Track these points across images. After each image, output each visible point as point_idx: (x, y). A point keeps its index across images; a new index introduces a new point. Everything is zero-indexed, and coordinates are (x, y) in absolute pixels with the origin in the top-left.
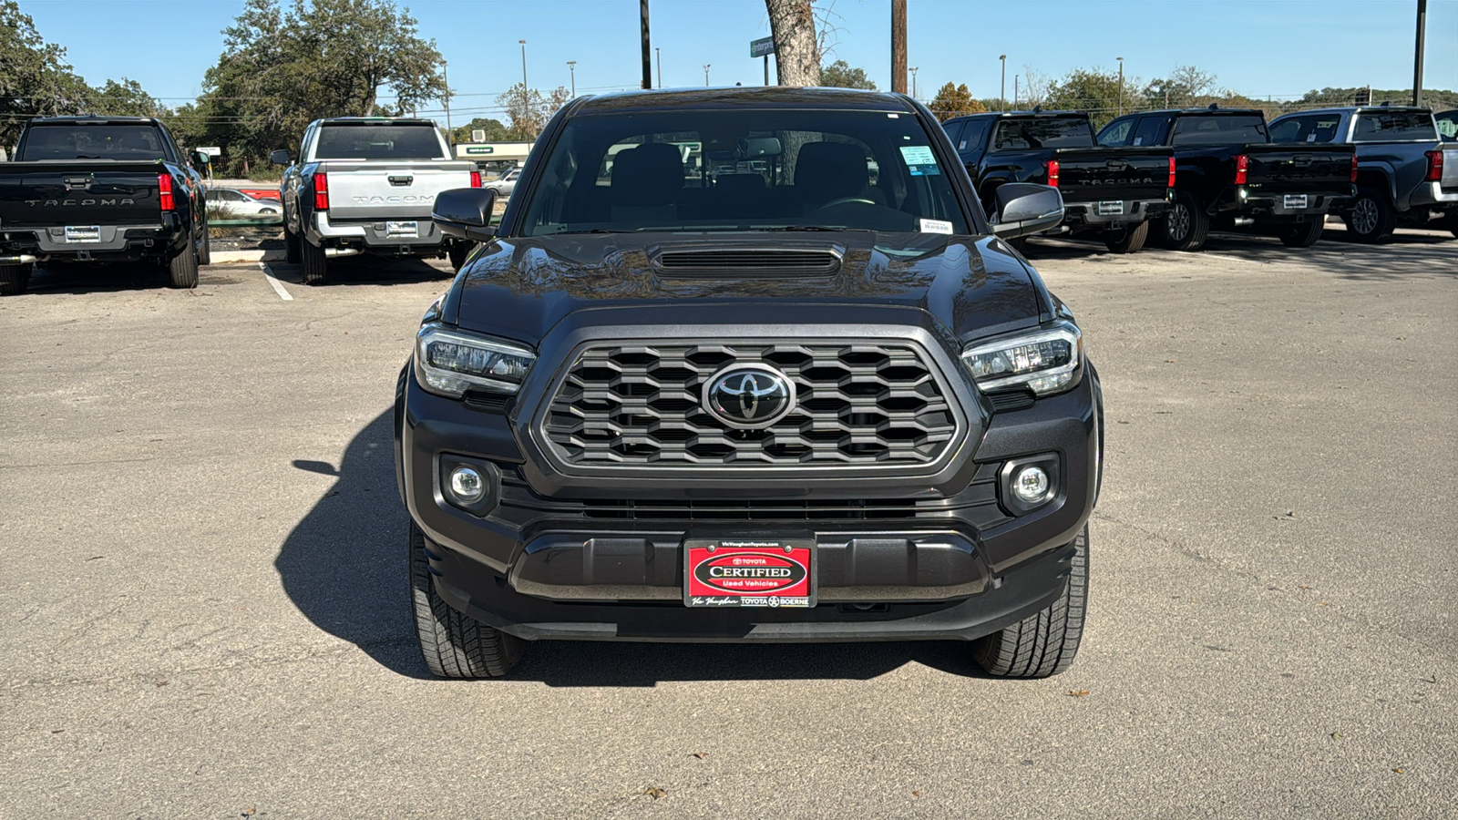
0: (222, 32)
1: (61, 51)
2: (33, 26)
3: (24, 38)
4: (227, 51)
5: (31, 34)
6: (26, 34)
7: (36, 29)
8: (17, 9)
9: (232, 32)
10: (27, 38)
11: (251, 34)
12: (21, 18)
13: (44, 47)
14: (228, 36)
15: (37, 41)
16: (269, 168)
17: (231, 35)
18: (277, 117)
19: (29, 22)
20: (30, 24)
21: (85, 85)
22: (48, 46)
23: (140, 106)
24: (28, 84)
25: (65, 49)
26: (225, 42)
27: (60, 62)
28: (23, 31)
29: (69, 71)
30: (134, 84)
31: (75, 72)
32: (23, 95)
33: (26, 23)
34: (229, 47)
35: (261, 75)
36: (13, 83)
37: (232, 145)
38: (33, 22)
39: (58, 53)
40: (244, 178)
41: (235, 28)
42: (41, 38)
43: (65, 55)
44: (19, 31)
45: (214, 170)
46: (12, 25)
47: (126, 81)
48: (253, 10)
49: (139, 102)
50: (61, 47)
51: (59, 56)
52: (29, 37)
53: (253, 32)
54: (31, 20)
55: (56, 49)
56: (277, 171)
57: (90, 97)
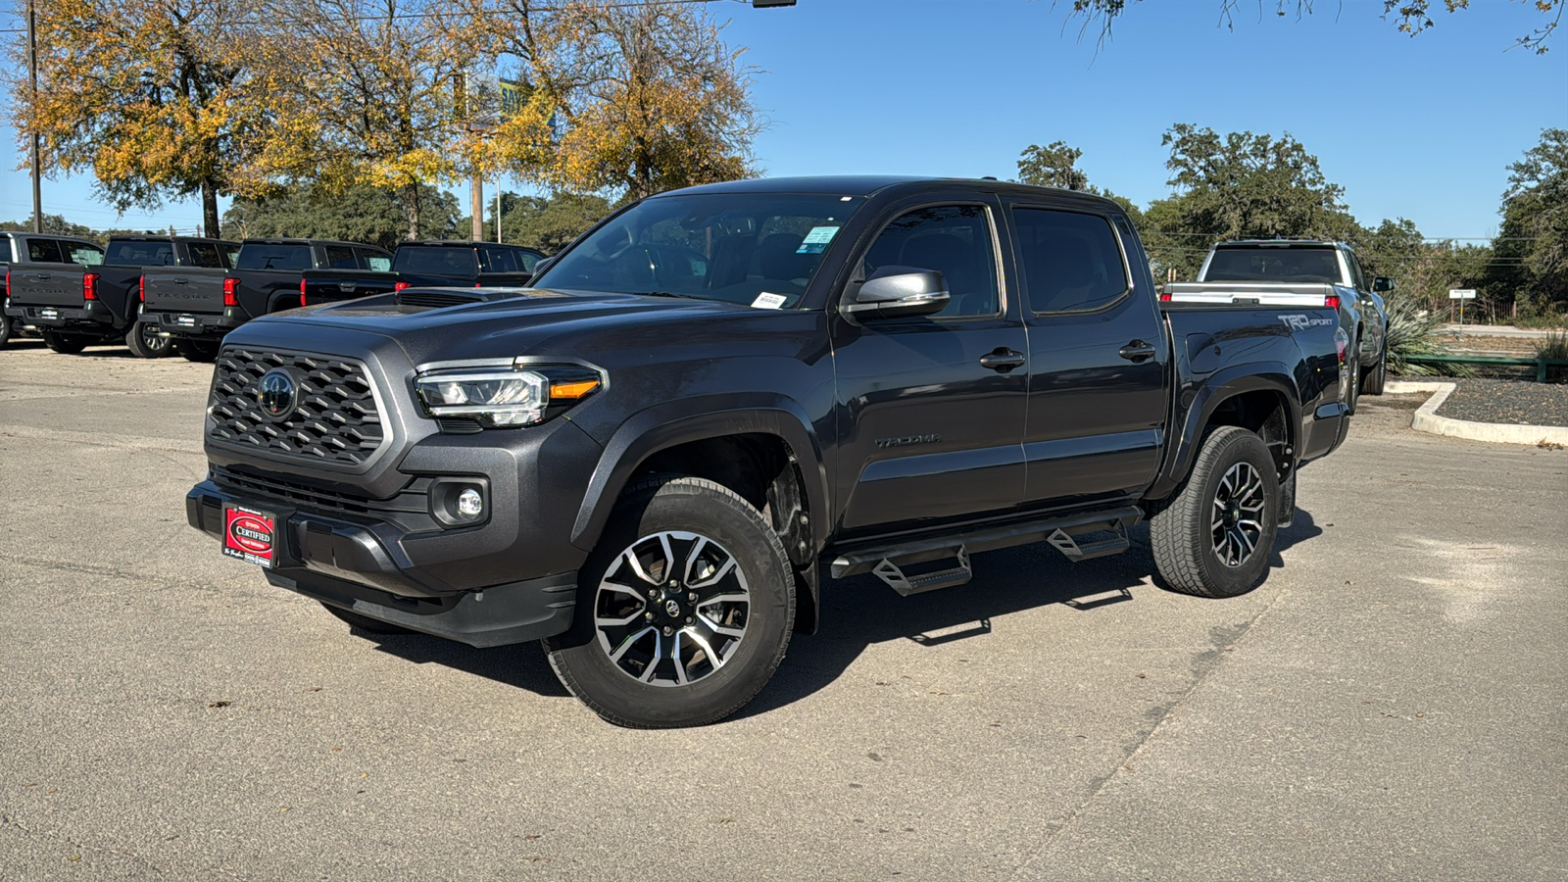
0: (1507, 168)
1: (1339, 191)
2: (1317, 167)
3: (1307, 179)
4: (1510, 189)
5: (1314, 175)
6: (1310, 175)
7: (1320, 170)
8: (1303, 151)
9: (1519, 167)
10: (1310, 179)
11: (1541, 169)
12: (1306, 159)
13: (1323, 187)
14: (1514, 172)
15: (1319, 182)
16: (1539, 314)
17: (1517, 171)
18: (1554, 257)
19: (1313, 163)
20: (1315, 165)
21: (1357, 225)
22: (1327, 187)
23: (1412, 246)
24: (1297, 225)
25: (1344, 189)
26: (1510, 179)
27: (1337, 202)
28: (1306, 172)
29: (1344, 211)
30: (1409, 224)
31: (1350, 212)
32: (1291, 235)
33: (1311, 164)
34: (1513, 184)
35: (1546, 214)
36: (1283, 224)
37: (1521, 289)
38: (1318, 163)
39: (1336, 193)
40: (1511, 324)
41: (1523, 163)
42: (1324, 179)
43: (1343, 195)
44: (1303, 172)
45: (1497, 315)
46: (1297, 167)
47: (1402, 221)
48: (1549, 143)
49: (1411, 243)
50: (1340, 187)
51: (1336, 196)
52: (1312, 177)
53: (1543, 167)
54: (1316, 161)
55: (1334, 189)
56: (1548, 318)
57: (1359, 237)
